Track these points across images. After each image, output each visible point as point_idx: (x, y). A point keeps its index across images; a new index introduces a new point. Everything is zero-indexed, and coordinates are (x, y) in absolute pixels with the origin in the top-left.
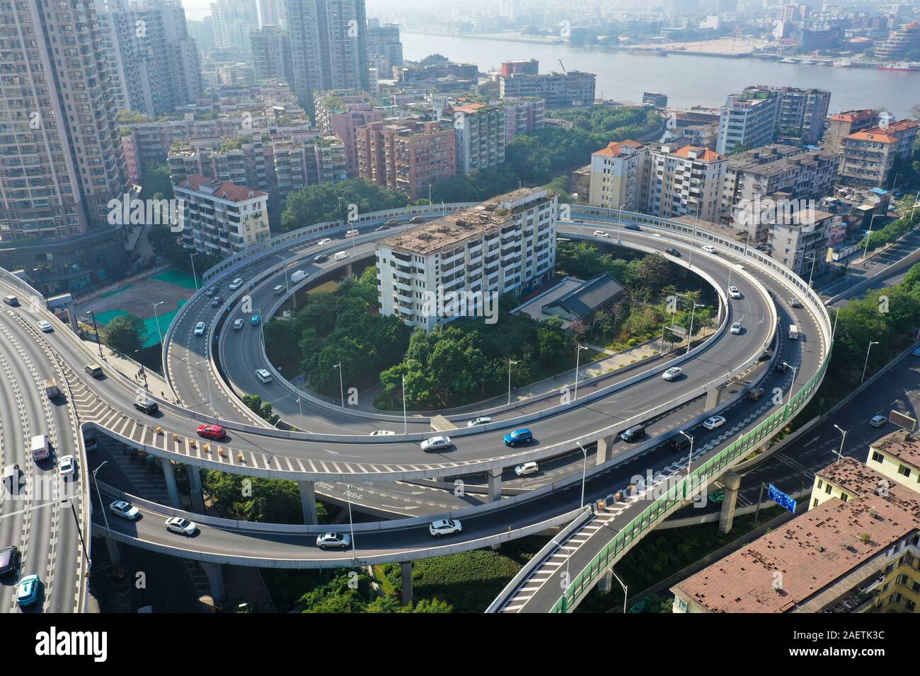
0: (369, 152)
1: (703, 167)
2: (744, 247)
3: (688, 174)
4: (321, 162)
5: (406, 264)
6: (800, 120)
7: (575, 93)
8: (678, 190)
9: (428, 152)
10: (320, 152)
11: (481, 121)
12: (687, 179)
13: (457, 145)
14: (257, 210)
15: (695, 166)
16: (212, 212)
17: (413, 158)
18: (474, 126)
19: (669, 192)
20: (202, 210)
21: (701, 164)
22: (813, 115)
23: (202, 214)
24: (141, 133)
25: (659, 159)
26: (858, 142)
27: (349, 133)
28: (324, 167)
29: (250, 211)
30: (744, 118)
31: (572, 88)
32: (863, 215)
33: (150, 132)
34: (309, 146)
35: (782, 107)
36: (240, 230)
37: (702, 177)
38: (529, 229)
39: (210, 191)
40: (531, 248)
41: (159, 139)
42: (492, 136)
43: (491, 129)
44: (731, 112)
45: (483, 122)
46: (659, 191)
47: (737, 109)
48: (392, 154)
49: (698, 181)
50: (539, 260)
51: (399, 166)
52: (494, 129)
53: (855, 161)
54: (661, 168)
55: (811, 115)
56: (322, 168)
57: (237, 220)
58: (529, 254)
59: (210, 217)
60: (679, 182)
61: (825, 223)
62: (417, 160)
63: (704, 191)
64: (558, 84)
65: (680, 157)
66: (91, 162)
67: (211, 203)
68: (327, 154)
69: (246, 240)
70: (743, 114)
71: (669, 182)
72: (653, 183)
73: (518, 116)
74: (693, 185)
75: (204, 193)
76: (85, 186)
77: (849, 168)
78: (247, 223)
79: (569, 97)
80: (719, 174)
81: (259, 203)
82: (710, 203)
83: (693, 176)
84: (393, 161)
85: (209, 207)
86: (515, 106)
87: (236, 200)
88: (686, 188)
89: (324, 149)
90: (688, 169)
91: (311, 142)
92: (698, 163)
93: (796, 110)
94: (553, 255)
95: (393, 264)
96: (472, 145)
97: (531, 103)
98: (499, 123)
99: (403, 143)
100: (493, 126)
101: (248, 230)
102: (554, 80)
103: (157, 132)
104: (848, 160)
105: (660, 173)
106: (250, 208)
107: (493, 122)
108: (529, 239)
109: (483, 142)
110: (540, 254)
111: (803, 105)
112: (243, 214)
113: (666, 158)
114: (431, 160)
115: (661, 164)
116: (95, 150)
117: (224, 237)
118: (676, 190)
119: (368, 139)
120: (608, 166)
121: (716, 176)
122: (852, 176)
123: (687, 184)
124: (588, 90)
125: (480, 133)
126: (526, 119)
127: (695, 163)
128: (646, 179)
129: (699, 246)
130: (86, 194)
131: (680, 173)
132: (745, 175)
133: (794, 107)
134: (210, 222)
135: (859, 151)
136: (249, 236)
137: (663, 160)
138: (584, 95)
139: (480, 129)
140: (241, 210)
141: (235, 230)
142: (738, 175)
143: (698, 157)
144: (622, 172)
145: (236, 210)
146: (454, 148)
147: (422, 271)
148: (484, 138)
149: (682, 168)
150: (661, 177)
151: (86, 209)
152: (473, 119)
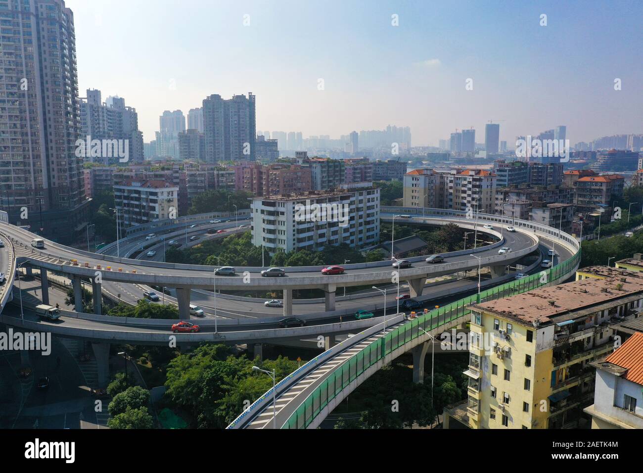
0: (252, 185)
1: (480, 180)
2: (512, 220)
3: (470, 186)
4: (218, 181)
5: (271, 209)
6: (545, 182)
7: (393, 174)
8: (464, 198)
9: (292, 181)
10: (218, 175)
11: (329, 167)
12: (469, 189)
13: (313, 182)
14: (170, 197)
15: (474, 180)
16: (138, 199)
17: (281, 184)
18: (324, 169)
19: (457, 201)
20: (132, 199)
21: (478, 177)
22: (553, 178)
23: (132, 202)
24: (97, 173)
25: (449, 179)
26: (585, 183)
27: (239, 179)
28: (220, 184)
29: (165, 197)
30: (507, 173)
31: (391, 171)
32: (594, 219)
33: (104, 173)
34: (211, 172)
35: (531, 174)
36: (157, 209)
37: (480, 186)
38: (360, 206)
39: (139, 184)
40: (362, 220)
41: (109, 178)
42: (337, 178)
43: (336, 174)
44: (498, 170)
45: (330, 168)
46: (451, 200)
47: (501, 168)
48: (268, 182)
49: (477, 190)
50: (368, 231)
51: (272, 190)
52: (337, 174)
53: (584, 196)
54: (451, 185)
55: (551, 179)
56: (218, 185)
57: (155, 201)
58: (361, 224)
59: (137, 203)
60: (464, 192)
61: (568, 209)
62: (285, 185)
63: (482, 196)
64: (382, 168)
65: (464, 175)
66: (59, 164)
67: (138, 192)
68: (222, 175)
69: (160, 216)
70: (505, 171)
71: (458, 194)
72: (447, 196)
73: (354, 173)
74: (474, 193)
75: (135, 186)
76: (52, 180)
77: (581, 201)
78: (163, 205)
79: (389, 177)
80: (491, 185)
81: (172, 192)
82: (487, 205)
83: (474, 186)
84: (268, 187)
85: (137, 195)
86: (352, 167)
87: (156, 187)
88: (469, 195)
89: (220, 172)
90: (470, 183)
91: (212, 169)
92: (476, 177)
93: (541, 176)
94: (377, 231)
95: (263, 212)
96: (323, 182)
97: (363, 166)
98: (341, 171)
99: (275, 174)
100: (337, 171)
101: (163, 210)
102: (379, 165)
103: (109, 173)
104: (580, 196)
105: (451, 188)
106: (165, 194)
107: (337, 169)
108: (360, 213)
109: (330, 181)
110: (368, 227)
111: (545, 172)
112: (160, 197)
113: (454, 177)
114: (294, 187)
115: (451, 181)
116: (63, 156)
117: (145, 216)
118: (463, 198)
119: (252, 175)
120: (414, 182)
121: (489, 187)
122: (583, 206)
123: (470, 192)
124: (402, 172)
125: (328, 175)
126: (359, 175)
127: (474, 177)
128: (442, 195)
129: (482, 226)
130: (52, 186)
131: (464, 186)
132: (509, 194)
133: (540, 174)
134: (137, 206)
135: (586, 189)
136: (163, 214)
137: (452, 179)
138: (399, 175)
139: (328, 173)
140: (159, 194)
141: (153, 209)
142: (505, 195)
143: (476, 174)
144: (425, 185)
145: (155, 194)
146: (310, 181)
147: (283, 213)
148: (331, 179)
149: (465, 183)
150: (451, 191)
151: (50, 198)
152: (323, 165)
